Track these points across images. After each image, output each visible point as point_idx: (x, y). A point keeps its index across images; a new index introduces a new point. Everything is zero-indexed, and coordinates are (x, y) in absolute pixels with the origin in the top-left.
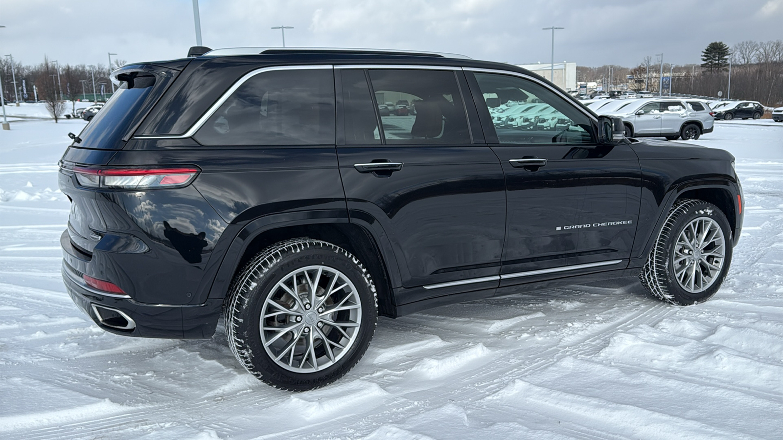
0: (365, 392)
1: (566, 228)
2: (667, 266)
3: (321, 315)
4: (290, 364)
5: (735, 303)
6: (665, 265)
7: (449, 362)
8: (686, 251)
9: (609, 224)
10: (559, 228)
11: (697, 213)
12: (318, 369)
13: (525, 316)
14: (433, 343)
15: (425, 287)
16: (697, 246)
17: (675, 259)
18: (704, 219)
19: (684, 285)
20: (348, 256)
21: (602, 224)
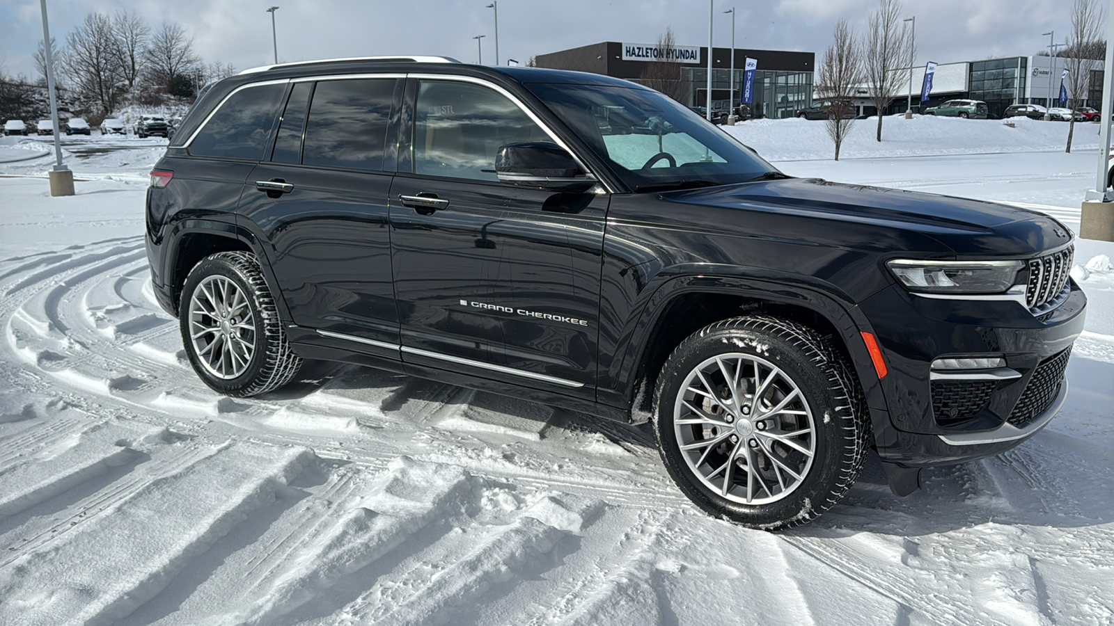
1: (474, 304)
10: (463, 302)
11: (725, 341)
12: (225, 376)
15: (317, 331)
16: (746, 410)
17: (683, 416)
18: (756, 360)
19: (705, 475)
20: (245, 275)
21: (533, 313)
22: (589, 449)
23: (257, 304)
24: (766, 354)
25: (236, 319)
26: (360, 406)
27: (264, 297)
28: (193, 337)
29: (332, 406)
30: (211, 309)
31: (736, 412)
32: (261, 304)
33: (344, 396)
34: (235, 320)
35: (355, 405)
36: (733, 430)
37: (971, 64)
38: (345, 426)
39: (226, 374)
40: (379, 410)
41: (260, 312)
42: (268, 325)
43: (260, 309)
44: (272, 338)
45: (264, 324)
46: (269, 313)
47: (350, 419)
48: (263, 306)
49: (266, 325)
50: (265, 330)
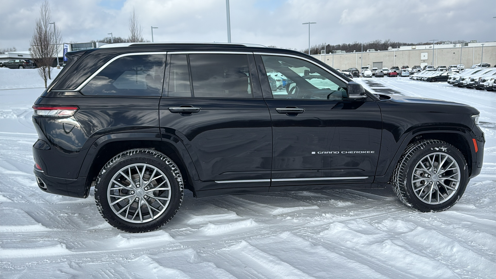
0: (159, 237)
1: (319, 153)
2: (405, 184)
3: (146, 191)
4: (126, 217)
5: (463, 214)
6: (404, 183)
7: (224, 227)
8: (426, 175)
9: (355, 152)
10: (313, 153)
11: (432, 149)
12: (143, 221)
13: (303, 207)
14: (230, 216)
15: (216, 182)
17: (414, 179)
18: (441, 154)
19: (423, 198)
20: (162, 160)
21: (349, 152)
22: (339, 206)
23: (174, 175)
24: (446, 151)
28: (111, 204)
29: (208, 220)
31: (432, 174)
32: (176, 174)
34: (149, 188)
35: (222, 217)
36: (431, 180)
37: (72, 45)
39: (143, 219)
48: (178, 175)
49: (180, 185)
50: (180, 188)
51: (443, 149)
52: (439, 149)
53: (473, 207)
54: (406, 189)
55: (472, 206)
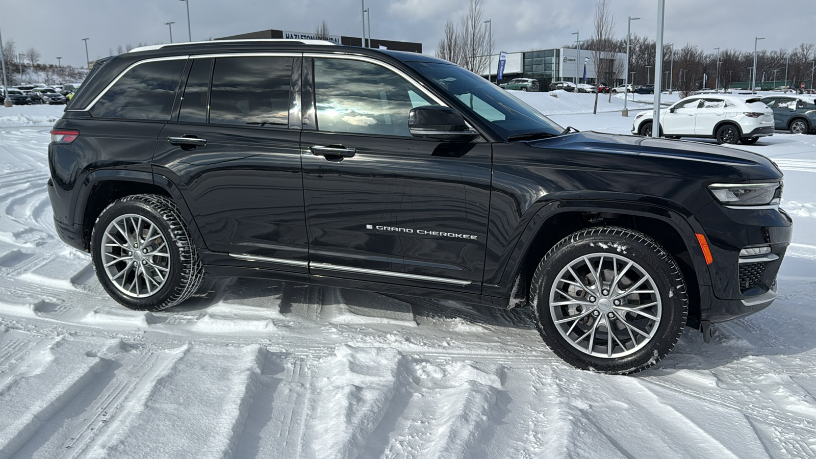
1: (379, 228)
3: (144, 255)
4: (122, 286)
9: (440, 234)
10: (369, 227)
11: (593, 245)
15: (230, 255)
16: (605, 292)
17: (556, 300)
18: (615, 256)
19: (574, 340)
20: (159, 212)
21: (431, 232)
22: (457, 330)
23: (172, 235)
24: (625, 252)
25: (148, 248)
26: (261, 311)
27: (177, 230)
28: (105, 265)
29: (235, 313)
30: (123, 241)
31: (598, 295)
32: (175, 235)
33: (243, 304)
34: (147, 250)
35: (257, 311)
36: (595, 307)
37: (524, 54)
38: (265, 327)
39: (140, 293)
40: (279, 313)
41: (176, 241)
42: (183, 252)
43: (175, 240)
44: (186, 262)
45: (179, 251)
46: (183, 242)
47: (267, 321)
48: (178, 237)
49: (181, 252)
50: (180, 257)
51: (617, 248)
52: (608, 246)
53: (710, 383)
54: (537, 317)
55: (710, 380)
